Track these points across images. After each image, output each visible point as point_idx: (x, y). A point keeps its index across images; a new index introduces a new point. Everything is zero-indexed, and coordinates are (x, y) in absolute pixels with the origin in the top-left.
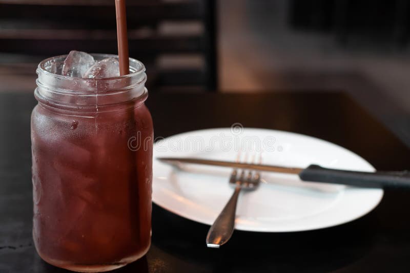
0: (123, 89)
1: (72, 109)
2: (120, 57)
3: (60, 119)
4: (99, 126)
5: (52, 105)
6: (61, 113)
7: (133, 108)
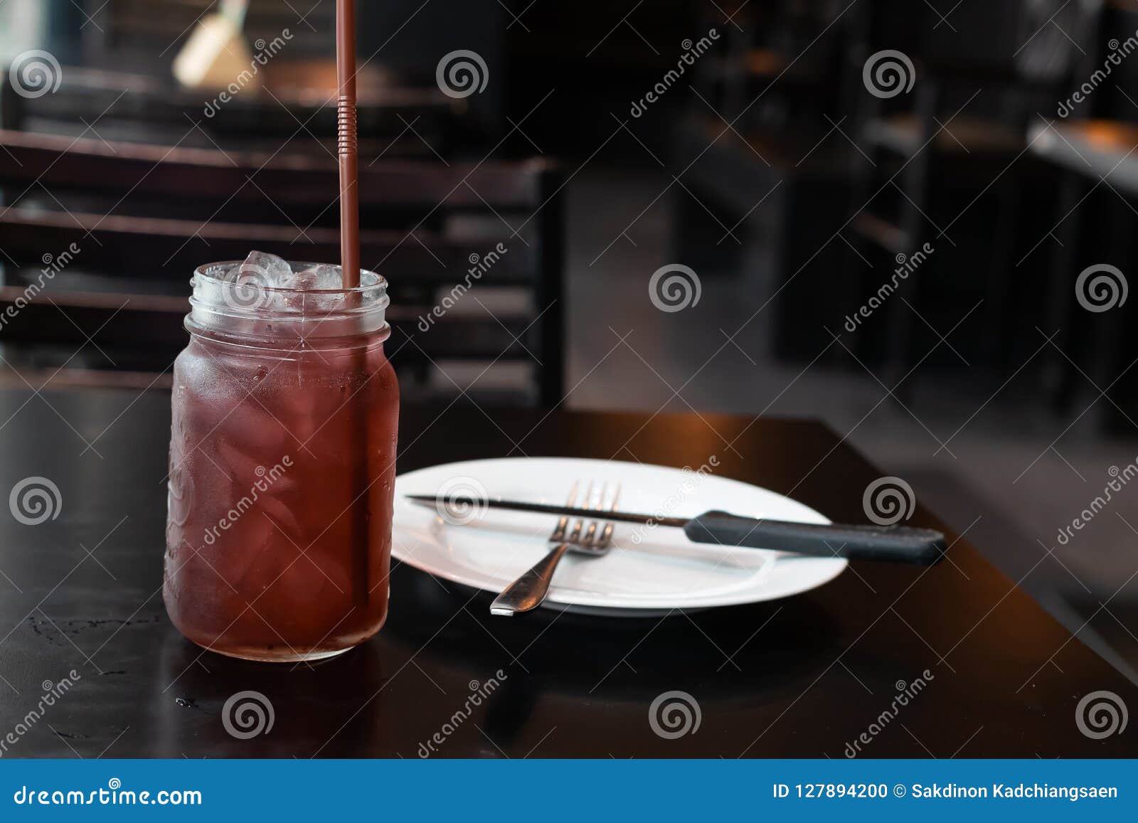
0: (346, 311)
1: (258, 343)
2: (344, 268)
3: (234, 363)
4: (304, 376)
5: (220, 338)
6: (238, 352)
7: (365, 350)
